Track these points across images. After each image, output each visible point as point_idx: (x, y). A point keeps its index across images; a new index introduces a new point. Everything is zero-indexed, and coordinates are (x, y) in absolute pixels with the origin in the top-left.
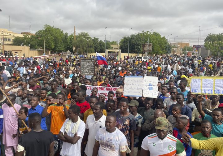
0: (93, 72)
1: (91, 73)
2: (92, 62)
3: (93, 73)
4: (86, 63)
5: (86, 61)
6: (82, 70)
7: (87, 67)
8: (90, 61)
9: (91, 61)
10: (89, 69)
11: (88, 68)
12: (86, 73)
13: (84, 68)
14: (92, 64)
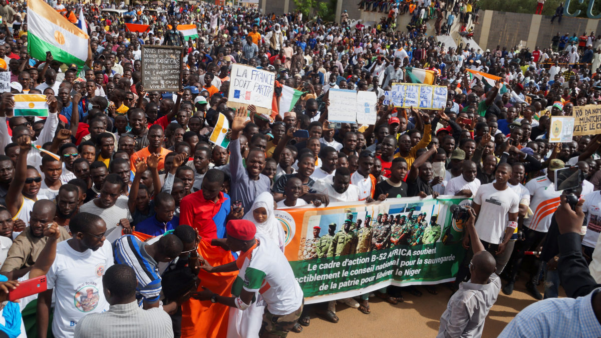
0: (176, 82)
1: (170, 84)
2: (174, 57)
3: (176, 85)
4: (158, 57)
5: (157, 53)
6: (147, 76)
7: (160, 70)
8: (170, 54)
9: (174, 53)
10: (166, 75)
11: (161, 73)
12: (156, 84)
13: (151, 70)
14: (175, 62)
